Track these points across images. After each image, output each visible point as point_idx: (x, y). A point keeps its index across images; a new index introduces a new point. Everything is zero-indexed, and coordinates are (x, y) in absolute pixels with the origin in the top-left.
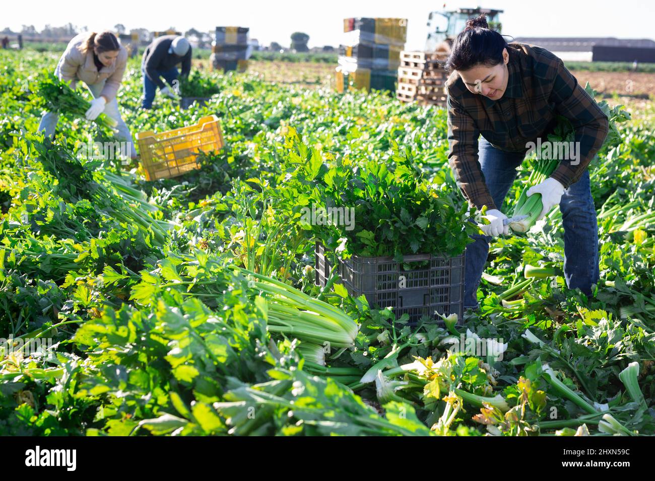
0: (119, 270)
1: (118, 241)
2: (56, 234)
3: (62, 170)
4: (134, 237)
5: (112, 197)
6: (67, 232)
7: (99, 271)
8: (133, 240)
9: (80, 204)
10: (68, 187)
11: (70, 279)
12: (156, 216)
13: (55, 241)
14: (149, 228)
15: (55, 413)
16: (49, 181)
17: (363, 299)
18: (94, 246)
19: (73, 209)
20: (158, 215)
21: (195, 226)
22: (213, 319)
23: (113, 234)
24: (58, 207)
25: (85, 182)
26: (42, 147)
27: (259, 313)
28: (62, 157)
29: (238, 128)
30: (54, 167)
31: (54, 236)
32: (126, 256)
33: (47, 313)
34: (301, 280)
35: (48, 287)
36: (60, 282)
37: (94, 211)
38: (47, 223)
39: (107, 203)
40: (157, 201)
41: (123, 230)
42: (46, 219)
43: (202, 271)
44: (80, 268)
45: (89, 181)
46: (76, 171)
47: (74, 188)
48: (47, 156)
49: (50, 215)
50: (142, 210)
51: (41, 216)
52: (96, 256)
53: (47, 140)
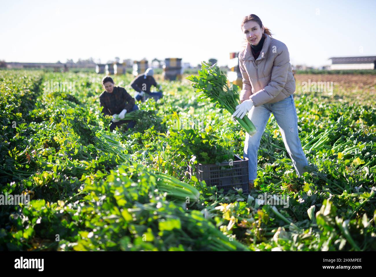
0: (103, 172)
1: (104, 161)
2: (78, 159)
3: (82, 132)
4: (111, 159)
5: (104, 144)
6: (83, 158)
7: (95, 172)
8: (110, 160)
9: (89, 146)
10: (85, 139)
11: (83, 177)
12: (125, 153)
13: (78, 162)
14: (117, 155)
15: (76, 223)
16: (76, 137)
17: (204, 182)
18: (94, 163)
19: (86, 149)
20: (126, 152)
21: (142, 157)
22: (134, 184)
23: (102, 158)
24: (80, 148)
25: (92, 137)
26: (73, 122)
27: (152, 183)
28: (82, 126)
29: (170, 111)
30: (78, 131)
31: (77, 160)
32: (107, 167)
33: (74, 191)
34: (183, 177)
35: (75, 180)
36: (80, 178)
37: (95, 149)
38: (75, 154)
39: (102, 146)
40: (126, 146)
41: (106, 156)
42: (74, 153)
43: (135, 170)
44: (88, 172)
45: (94, 136)
46: (88, 132)
47: (87, 139)
48: (75, 126)
49: (76, 151)
50: (118, 150)
51: (72, 152)
52: (94, 167)
53: (75, 119)
